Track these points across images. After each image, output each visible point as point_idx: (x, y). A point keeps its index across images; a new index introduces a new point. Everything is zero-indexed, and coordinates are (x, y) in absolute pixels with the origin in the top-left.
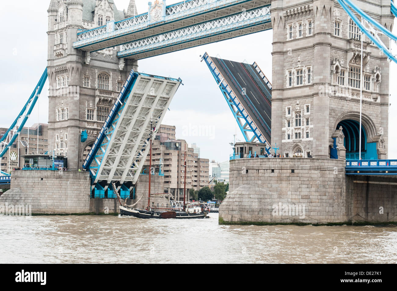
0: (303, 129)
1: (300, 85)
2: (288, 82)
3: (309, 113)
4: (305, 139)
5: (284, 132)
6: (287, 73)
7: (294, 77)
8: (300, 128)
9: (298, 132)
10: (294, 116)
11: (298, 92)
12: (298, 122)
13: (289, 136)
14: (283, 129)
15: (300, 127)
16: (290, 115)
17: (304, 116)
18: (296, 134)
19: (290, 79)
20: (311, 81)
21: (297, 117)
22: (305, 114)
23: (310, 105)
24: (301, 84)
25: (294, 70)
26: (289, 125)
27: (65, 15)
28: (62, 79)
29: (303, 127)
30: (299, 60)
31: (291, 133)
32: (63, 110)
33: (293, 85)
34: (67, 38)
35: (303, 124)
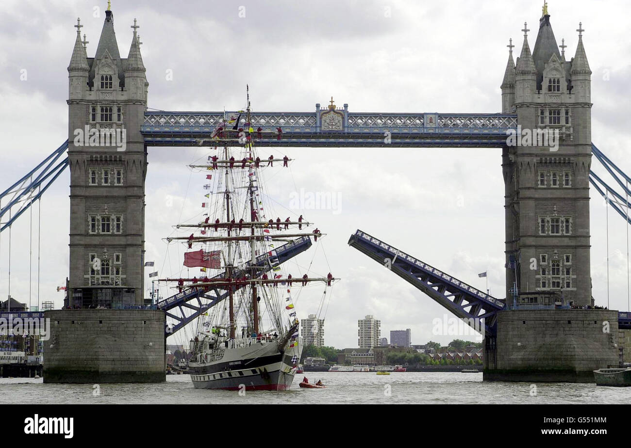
0: (563, 279)
1: (555, 234)
2: (540, 228)
3: (570, 263)
4: (565, 289)
5: (538, 280)
6: (540, 221)
7: (549, 226)
8: (559, 278)
9: (556, 281)
10: (551, 265)
11: (555, 242)
12: (556, 271)
13: (544, 284)
14: (538, 276)
15: (558, 276)
16: (546, 263)
17: (564, 266)
18: (554, 283)
19: (543, 226)
20: (571, 232)
21: (553, 265)
22: (566, 263)
23: (571, 255)
24: (557, 232)
25: (549, 219)
26: (544, 273)
27: (116, 82)
28: (103, 172)
29: (563, 277)
30: (555, 209)
31: (547, 282)
32: (106, 219)
33: (548, 233)
34: (119, 116)
35: (563, 274)
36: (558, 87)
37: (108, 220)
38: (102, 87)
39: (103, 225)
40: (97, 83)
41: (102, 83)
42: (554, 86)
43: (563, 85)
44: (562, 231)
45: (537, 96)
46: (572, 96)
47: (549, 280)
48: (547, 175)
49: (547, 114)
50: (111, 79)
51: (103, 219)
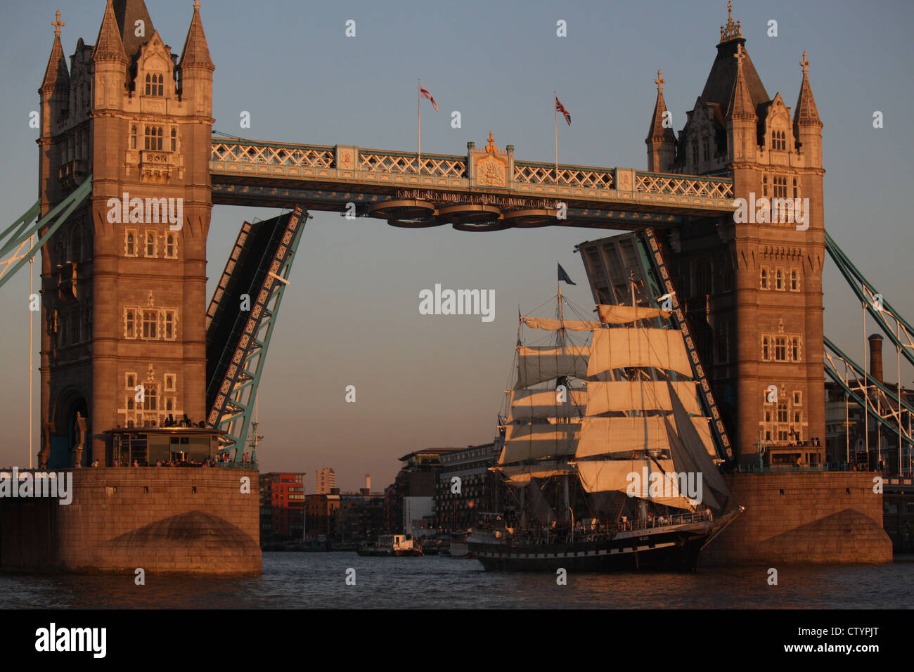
0: (792, 428)
1: (781, 361)
2: (763, 352)
3: (800, 404)
5: (762, 428)
6: (762, 340)
7: (773, 348)
8: (787, 426)
9: (784, 430)
10: (777, 406)
11: (782, 370)
12: (783, 417)
13: (768, 434)
15: (785, 423)
16: (771, 404)
17: (792, 408)
18: (780, 433)
19: (766, 349)
20: (800, 358)
21: (780, 407)
22: (795, 405)
23: (801, 392)
24: (783, 358)
25: (773, 337)
26: (768, 419)
27: (170, 86)
28: (147, 235)
29: (791, 424)
30: (781, 323)
31: (773, 431)
32: (150, 315)
33: (773, 358)
34: (174, 142)
35: (792, 420)
36: (784, 142)
37: (154, 316)
38: (148, 92)
39: (146, 325)
40: (140, 84)
41: (148, 86)
42: (779, 142)
43: (790, 140)
44: (790, 355)
45: (758, 153)
46: (802, 157)
47: (775, 428)
48: (770, 272)
49: (770, 181)
50: (161, 80)
51: (146, 316)
